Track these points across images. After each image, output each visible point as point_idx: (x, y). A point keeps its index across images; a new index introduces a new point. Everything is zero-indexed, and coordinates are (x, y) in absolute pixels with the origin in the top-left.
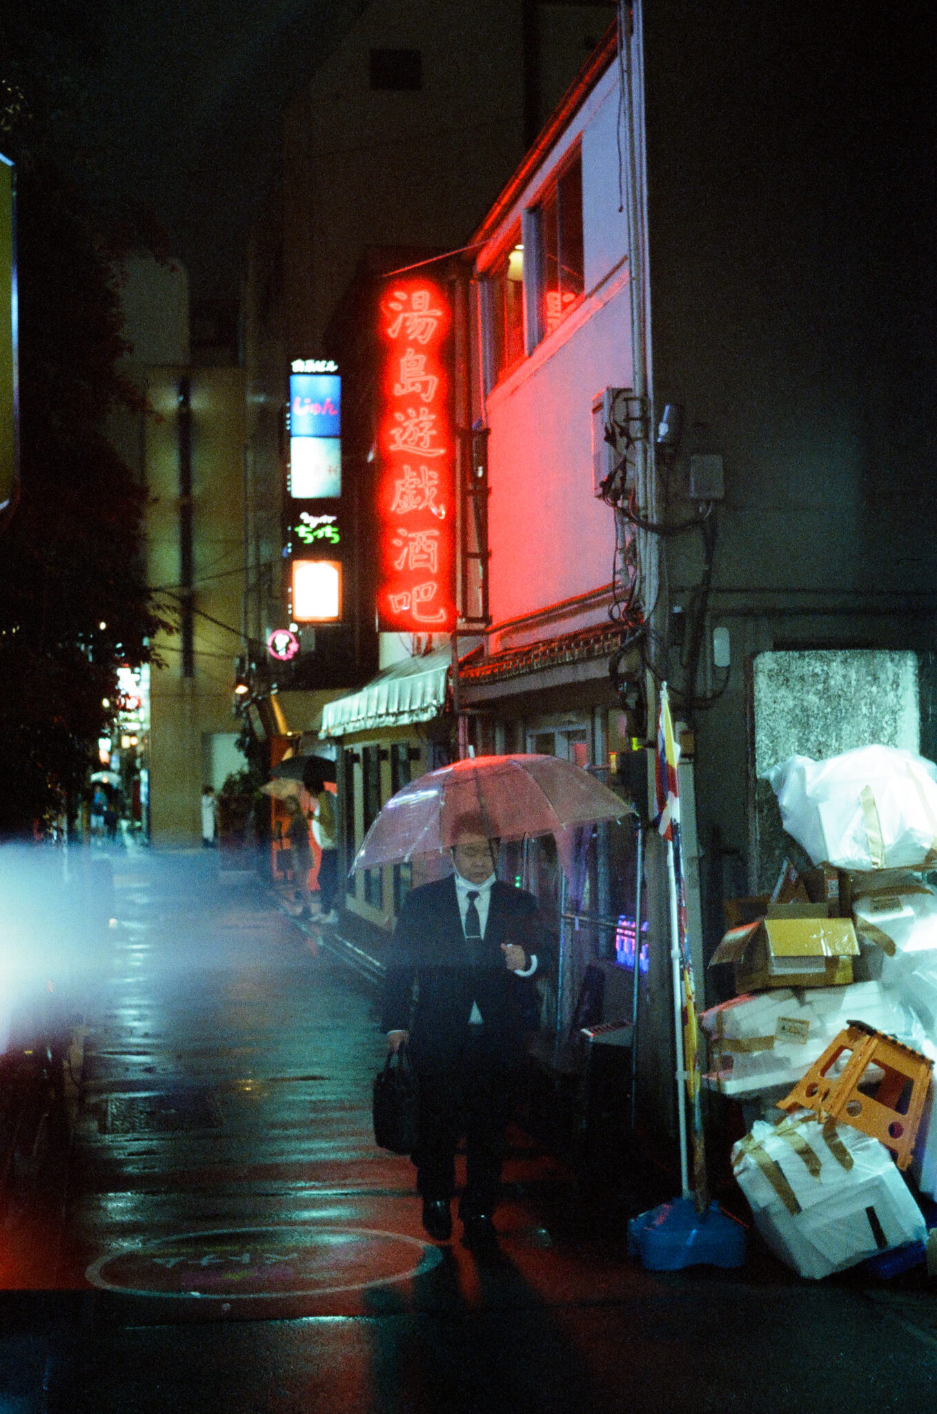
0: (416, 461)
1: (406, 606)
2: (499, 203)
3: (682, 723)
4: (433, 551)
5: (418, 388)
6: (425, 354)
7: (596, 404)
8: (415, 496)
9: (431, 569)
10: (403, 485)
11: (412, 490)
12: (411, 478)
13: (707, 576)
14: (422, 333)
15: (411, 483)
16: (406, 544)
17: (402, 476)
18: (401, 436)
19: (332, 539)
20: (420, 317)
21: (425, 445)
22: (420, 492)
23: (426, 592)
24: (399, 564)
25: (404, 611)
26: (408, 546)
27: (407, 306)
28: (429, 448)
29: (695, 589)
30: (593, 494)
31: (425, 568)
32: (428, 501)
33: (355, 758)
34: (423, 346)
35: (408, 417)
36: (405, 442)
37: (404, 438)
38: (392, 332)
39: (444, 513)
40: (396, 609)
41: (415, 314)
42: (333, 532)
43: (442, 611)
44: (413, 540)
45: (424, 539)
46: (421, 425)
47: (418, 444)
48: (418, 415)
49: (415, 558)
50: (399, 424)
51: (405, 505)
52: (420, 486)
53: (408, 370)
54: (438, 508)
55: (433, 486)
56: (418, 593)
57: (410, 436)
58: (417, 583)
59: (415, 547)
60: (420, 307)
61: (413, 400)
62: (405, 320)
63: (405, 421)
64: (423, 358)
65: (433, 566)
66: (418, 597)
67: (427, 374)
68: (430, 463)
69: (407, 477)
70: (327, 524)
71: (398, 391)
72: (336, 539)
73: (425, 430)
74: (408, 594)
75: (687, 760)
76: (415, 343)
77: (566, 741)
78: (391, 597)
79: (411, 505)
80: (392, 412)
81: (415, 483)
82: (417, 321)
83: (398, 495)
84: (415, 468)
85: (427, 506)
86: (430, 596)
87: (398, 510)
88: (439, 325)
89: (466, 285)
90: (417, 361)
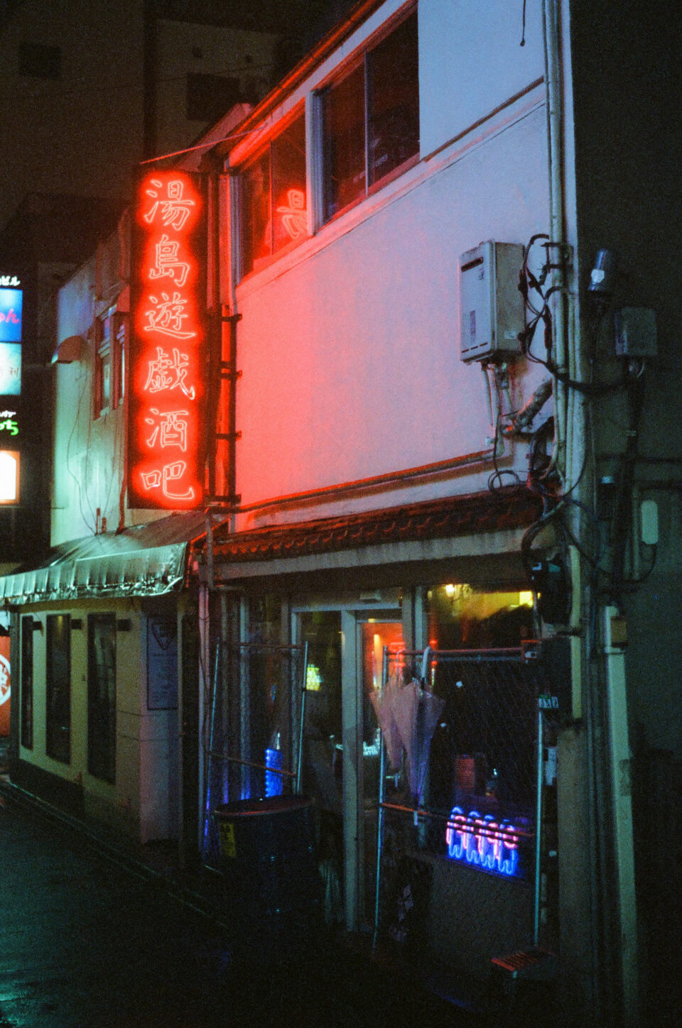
0: (169, 343)
1: (157, 483)
2: (280, 87)
3: (613, 607)
4: (183, 431)
5: (171, 273)
6: (177, 240)
7: (472, 259)
8: (167, 376)
9: (182, 448)
10: (156, 366)
11: (164, 370)
12: (163, 359)
13: (633, 443)
14: (177, 221)
15: (164, 364)
16: (157, 423)
17: (155, 358)
18: (155, 317)
19: (12, 431)
20: (174, 205)
21: (178, 327)
22: (172, 373)
23: (176, 470)
24: (151, 442)
25: (155, 488)
26: (160, 426)
27: (163, 194)
28: (181, 330)
29: (622, 456)
30: (459, 358)
31: (175, 447)
32: (180, 381)
33: (38, 626)
34: (177, 232)
35: (161, 301)
36: (158, 324)
37: (157, 320)
38: (148, 218)
39: (194, 394)
40: (148, 486)
41: (171, 202)
42: (13, 426)
43: (191, 489)
44: (165, 419)
45: (175, 418)
46: (174, 309)
47: (170, 327)
48: (171, 300)
49: (166, 436)
50: (153, 307)
51: (157, 384)
52: (172, 367)
53: (163, 255)
54: (189, 388)
55: (184, 368)
56: (168, 470)
57: (164, 318)
58: (167, 462)
59: (166, 426)
60: (174, 196)
61: (167, 285)
62: (161, 207)
63: (159, 304)
64: (176, 245)
65: (183, 445)
66: (169, 475)
67: (179, 261)
68: (182, 345)
69: (160, 358)
70: (7, 418)
71: (152, 275)
72: (16, 431)
73: (177, 314)
74: (160, 472)
75: (618, 650)
76: (169, 230)
77: (353, 618)
78: (142, 474)
79: (163, 385)
80: (148, 294)
81: (167, 364)
82: (171, 209)
83: (151, 374)
84: (168, 349)
85: (179, 386)
86: (180, 475)
87: (151, 389)
88: (191, 213)
89: (217, 180)
90: (171, 247)
